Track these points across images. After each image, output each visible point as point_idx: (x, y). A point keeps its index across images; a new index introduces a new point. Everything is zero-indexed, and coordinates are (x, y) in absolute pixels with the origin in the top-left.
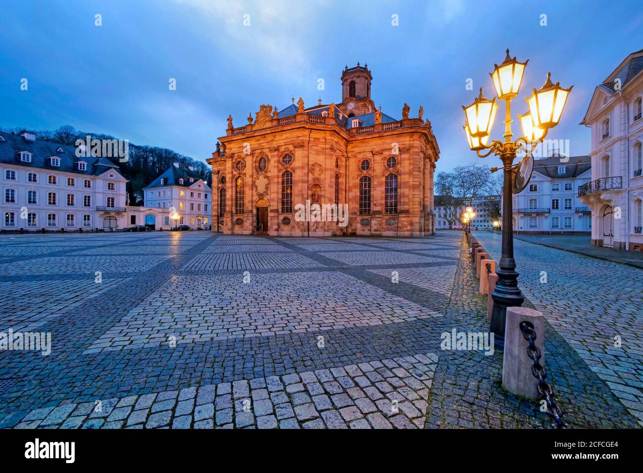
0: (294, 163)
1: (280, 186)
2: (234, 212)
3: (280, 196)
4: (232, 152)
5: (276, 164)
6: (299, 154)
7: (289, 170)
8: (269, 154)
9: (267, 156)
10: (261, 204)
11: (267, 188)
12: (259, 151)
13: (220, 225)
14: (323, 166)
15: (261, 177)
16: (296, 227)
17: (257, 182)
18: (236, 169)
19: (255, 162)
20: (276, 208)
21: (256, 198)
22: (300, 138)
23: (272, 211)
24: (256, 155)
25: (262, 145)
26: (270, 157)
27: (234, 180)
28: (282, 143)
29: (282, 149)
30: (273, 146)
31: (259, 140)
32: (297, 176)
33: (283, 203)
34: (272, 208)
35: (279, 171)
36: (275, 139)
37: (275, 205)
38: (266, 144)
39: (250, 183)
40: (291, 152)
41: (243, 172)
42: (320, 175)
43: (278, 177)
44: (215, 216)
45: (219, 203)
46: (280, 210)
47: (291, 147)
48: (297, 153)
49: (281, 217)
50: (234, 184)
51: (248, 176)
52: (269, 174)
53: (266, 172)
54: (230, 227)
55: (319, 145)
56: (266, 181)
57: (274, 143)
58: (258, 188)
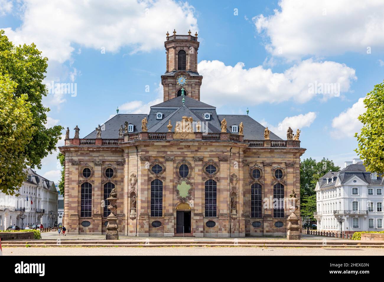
0: (218, 174)
1: (204, 193)
2: (150, 214)
3: (204, 202)
4: (147, 155)
5: (201, 173)
6: (224, 167)
7: (213, 179)
8: (192, 163)
9: (190, 164)
10: (183, 208)
11: (190, 193)
12: (182, 158)
13: (81, 226)
14: (238, 176)
15: (184, 183)
16: (223, 229)
17: (179, 187)
18: (152, 172)
19: (177, 168)
20: (201, 212)
21: (177, 201)
22: (225, 154)
23: (196, 215)
24: (177, 162)
25: (186, 153)
26: (193, 165)
27: (150, 183)
28: (207, 154)
29: (206, 160)
30: (198, 156)
31: (182, 149)
32: (223, 185)
33: (206, 208)
34: (196, 212)
35: (203, 179)
36: (199, 150)
37: (200, 209)
38: (190, 153)
39: (171, 187)
40: (215, 163)
41: (162, 176)
42: (236, 184)
43: (202, 184)
44: (75, 215)
45: (80, 200)
46: (204, 214)
47: (216, 160)
48: (222, 165)
49: (206, 220)
50: (150, 187)
51: (168, 180)
52: (192, 181)
53: (189, 179)
54: (148, 230)
55: (236, 159)
56: (189, 187)
57: (198, 153)
58: (180, 192)
